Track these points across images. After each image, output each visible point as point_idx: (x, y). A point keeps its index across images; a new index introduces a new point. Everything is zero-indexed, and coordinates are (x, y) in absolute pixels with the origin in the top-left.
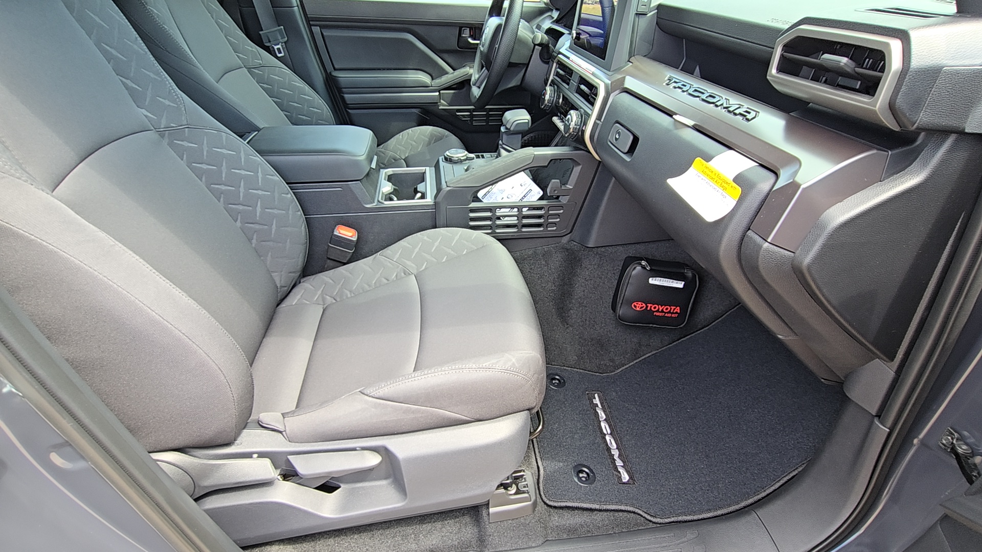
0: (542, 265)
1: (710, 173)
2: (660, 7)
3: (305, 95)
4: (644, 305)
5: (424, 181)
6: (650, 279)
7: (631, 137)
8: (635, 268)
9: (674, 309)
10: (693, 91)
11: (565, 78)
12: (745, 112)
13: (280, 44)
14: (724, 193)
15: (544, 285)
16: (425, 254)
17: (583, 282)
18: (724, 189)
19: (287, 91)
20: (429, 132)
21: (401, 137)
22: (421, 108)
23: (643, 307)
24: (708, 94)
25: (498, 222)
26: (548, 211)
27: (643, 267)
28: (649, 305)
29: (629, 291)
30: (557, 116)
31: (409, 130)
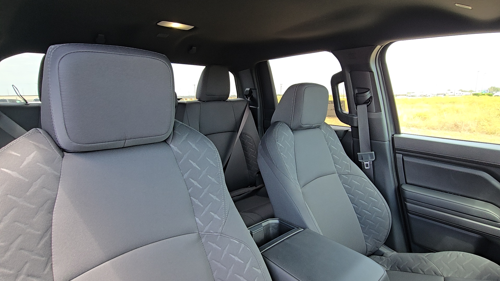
3: (373, 198)
13: (369, 161)
19: (360, 192)
31: (460, 252)
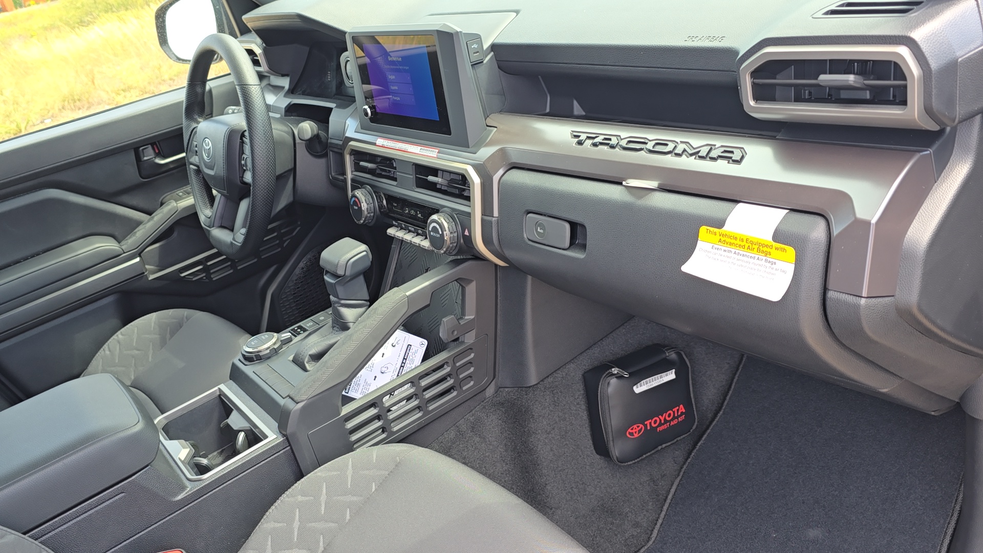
0: (477, 444)
1: (733, 241)
2: (494, 47)
4: (641, 425)
5: (231, 410)
6: (635, 388)
7: (567, 226)
8: (609, 383)
9: (678, 410)
10: (626, 144)
11: (378, 171)
12: (722, 152)
14: (769, 259)
15: (492, 471)
16: (313, 524)
17: (545, 438)
18: (767, 254)
20: (155, 323)
21: (107, 352)
22: (115, 293)
23: (642, 427)
24: (654, 143)
25: (391, 416)
26: (454, 363)
27: (620, 377)
28: (647, 422)
29: (613, 418)
30: (391, 226)
31: (116, 335)
